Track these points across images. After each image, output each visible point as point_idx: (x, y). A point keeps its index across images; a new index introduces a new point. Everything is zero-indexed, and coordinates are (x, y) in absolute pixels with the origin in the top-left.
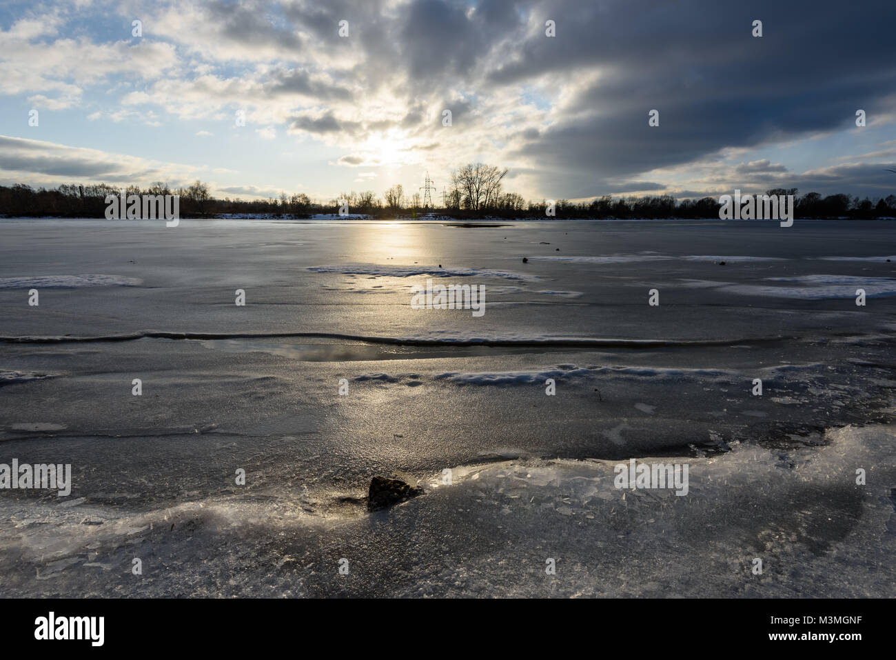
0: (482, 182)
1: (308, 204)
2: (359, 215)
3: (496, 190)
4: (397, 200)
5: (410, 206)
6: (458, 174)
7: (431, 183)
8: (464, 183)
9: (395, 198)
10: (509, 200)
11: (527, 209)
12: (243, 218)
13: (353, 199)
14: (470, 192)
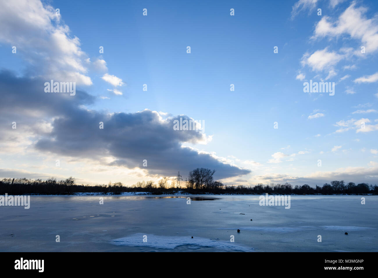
0: (204, 176)
1: (121, 186)
2: (145, 193)
3: (210, 180)
4: (164, 185)
5: (170, 187)
6: (192, 173)
7: (180, 177)
8: (196, 177)
9: (163, 184)
10: (217, 185)
11: (225, 189)
12: (88, 195)
13: (143, 184)
14: (198, 181)
